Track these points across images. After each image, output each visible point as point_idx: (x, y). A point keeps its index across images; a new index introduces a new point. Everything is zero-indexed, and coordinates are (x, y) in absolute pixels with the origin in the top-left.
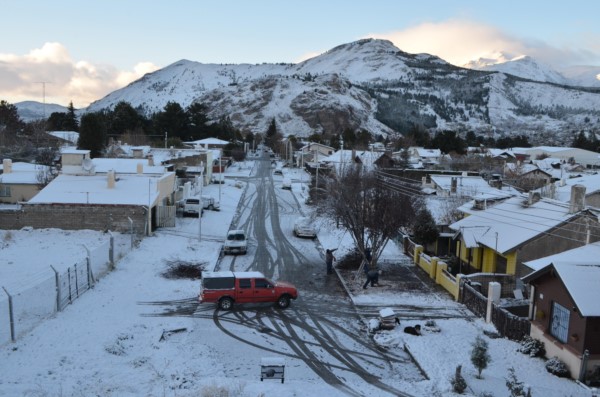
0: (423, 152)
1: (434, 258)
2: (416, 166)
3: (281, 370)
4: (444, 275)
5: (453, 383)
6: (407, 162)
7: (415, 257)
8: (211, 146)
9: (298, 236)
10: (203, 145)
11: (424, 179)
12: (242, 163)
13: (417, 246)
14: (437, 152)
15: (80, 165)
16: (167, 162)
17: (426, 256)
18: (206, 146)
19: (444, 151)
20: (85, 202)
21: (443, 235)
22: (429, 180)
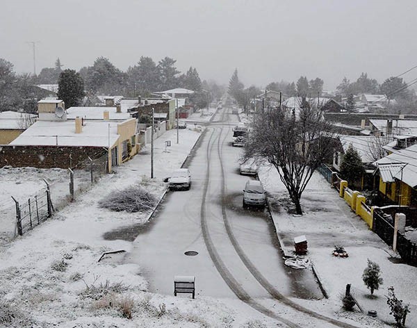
0: (370, 98)
1: (355, 192)
2: (361, 110)
3: (191, 286)
4: (362, 206)
5: (344, 301)
6: (352, 107)
7: (341, 190)
8: (178, 96)
9: (241, 174)
10: (171, 95)
11: (363, 121)
12: (205, 110)
13: (343, 181)
14: (383, 98)
15: (53, 112)
16: (133, 110)
17: (350, 190)
18: (173, 95)
19: (390, 96)
20: (55, 144)
21: (368, 171)
22: (368, 123)
